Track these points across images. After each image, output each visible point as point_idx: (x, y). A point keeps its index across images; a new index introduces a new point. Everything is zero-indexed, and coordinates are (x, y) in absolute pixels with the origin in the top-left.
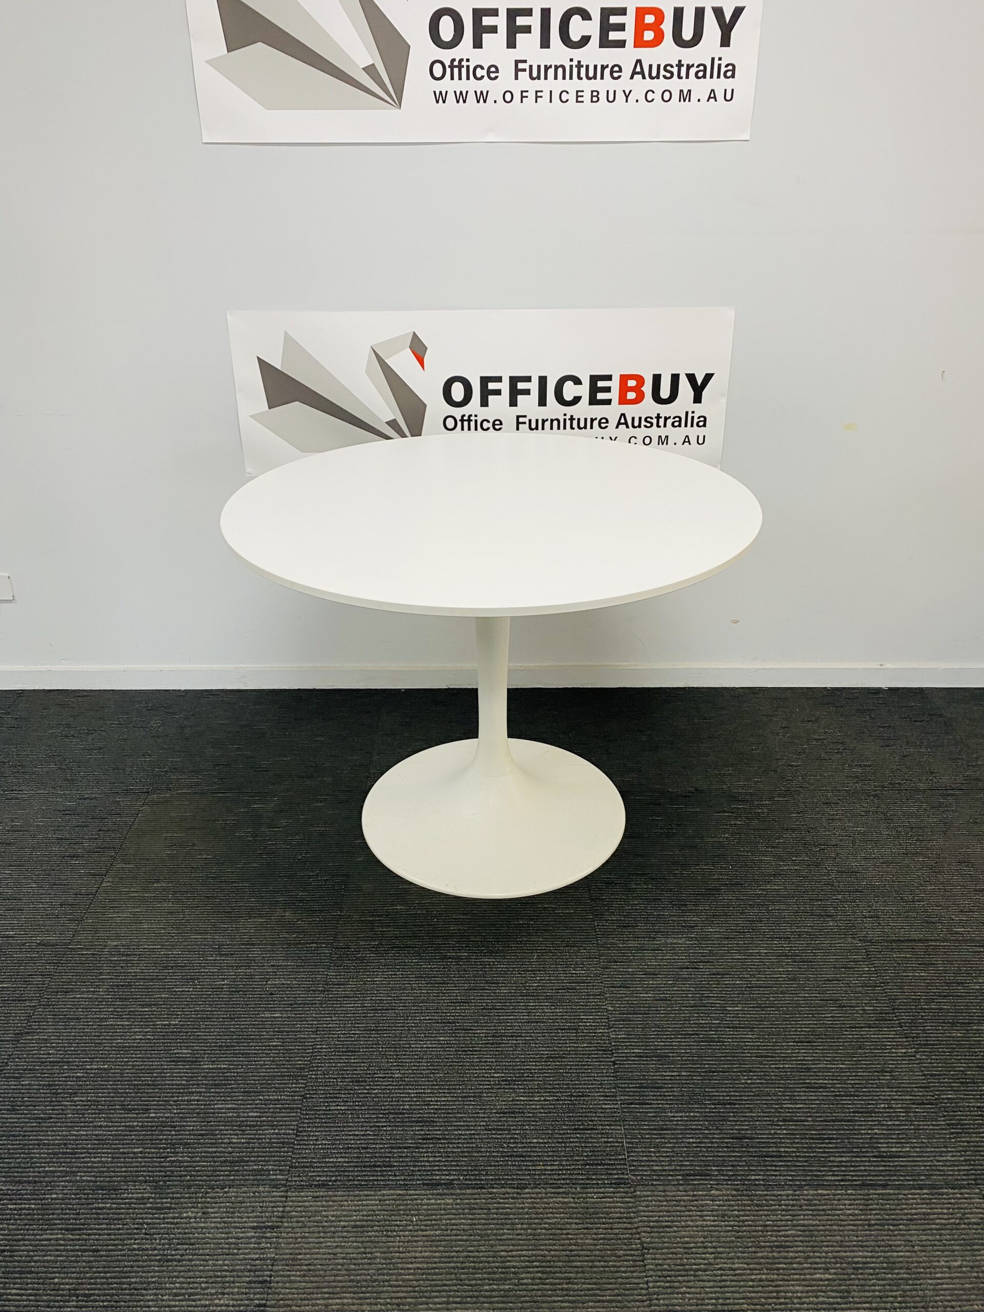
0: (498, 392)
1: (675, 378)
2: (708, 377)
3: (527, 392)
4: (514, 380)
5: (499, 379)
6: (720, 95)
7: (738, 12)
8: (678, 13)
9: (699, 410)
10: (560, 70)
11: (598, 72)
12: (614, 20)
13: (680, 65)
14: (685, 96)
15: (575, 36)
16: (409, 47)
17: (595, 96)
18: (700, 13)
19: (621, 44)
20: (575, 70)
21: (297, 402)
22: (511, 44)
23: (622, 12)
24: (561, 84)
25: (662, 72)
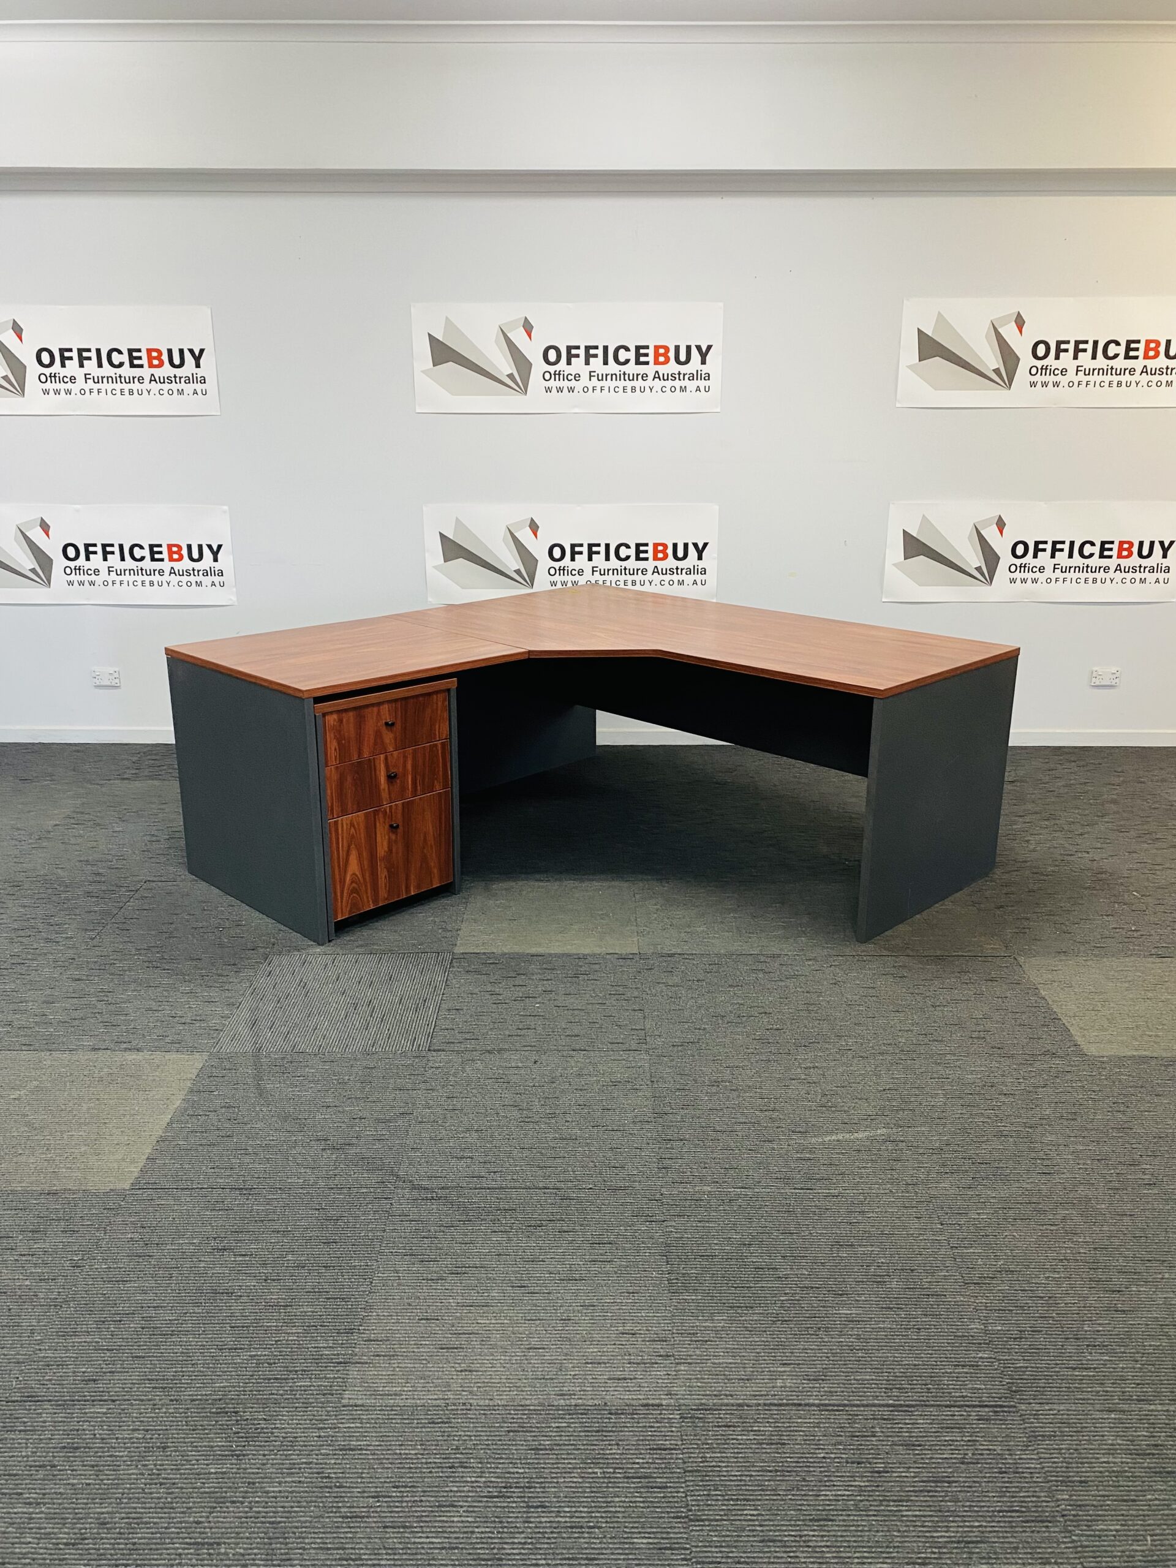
0: (581, 553)
1: (686, 546)
2: (705, 545)
3: (598, 553)
4: (590, 546)
5: (581, 545)
6: (702, 389)
7: (709, 347)
8: (677, 348)
9: (701, 564)
10: (614, 376)
11: (635, 377)
12: (642, 351)
13: (679, 374)
14: (683, 389)
15: (622, 359)
16: (531, 364)
17: (633, 389)
18: (689, 348)
19: (647, 363)
20: (622, 376)
21: (461, 560)
22: (587, 363)
23: (647, 347)
24: (614, 383)
25: (670, 377)
